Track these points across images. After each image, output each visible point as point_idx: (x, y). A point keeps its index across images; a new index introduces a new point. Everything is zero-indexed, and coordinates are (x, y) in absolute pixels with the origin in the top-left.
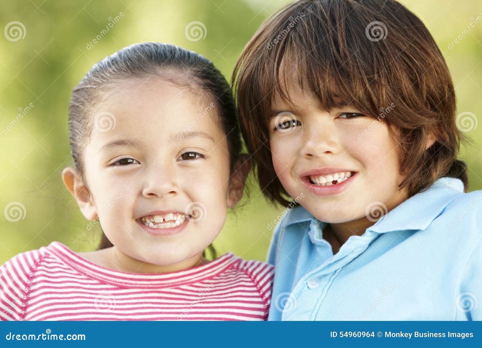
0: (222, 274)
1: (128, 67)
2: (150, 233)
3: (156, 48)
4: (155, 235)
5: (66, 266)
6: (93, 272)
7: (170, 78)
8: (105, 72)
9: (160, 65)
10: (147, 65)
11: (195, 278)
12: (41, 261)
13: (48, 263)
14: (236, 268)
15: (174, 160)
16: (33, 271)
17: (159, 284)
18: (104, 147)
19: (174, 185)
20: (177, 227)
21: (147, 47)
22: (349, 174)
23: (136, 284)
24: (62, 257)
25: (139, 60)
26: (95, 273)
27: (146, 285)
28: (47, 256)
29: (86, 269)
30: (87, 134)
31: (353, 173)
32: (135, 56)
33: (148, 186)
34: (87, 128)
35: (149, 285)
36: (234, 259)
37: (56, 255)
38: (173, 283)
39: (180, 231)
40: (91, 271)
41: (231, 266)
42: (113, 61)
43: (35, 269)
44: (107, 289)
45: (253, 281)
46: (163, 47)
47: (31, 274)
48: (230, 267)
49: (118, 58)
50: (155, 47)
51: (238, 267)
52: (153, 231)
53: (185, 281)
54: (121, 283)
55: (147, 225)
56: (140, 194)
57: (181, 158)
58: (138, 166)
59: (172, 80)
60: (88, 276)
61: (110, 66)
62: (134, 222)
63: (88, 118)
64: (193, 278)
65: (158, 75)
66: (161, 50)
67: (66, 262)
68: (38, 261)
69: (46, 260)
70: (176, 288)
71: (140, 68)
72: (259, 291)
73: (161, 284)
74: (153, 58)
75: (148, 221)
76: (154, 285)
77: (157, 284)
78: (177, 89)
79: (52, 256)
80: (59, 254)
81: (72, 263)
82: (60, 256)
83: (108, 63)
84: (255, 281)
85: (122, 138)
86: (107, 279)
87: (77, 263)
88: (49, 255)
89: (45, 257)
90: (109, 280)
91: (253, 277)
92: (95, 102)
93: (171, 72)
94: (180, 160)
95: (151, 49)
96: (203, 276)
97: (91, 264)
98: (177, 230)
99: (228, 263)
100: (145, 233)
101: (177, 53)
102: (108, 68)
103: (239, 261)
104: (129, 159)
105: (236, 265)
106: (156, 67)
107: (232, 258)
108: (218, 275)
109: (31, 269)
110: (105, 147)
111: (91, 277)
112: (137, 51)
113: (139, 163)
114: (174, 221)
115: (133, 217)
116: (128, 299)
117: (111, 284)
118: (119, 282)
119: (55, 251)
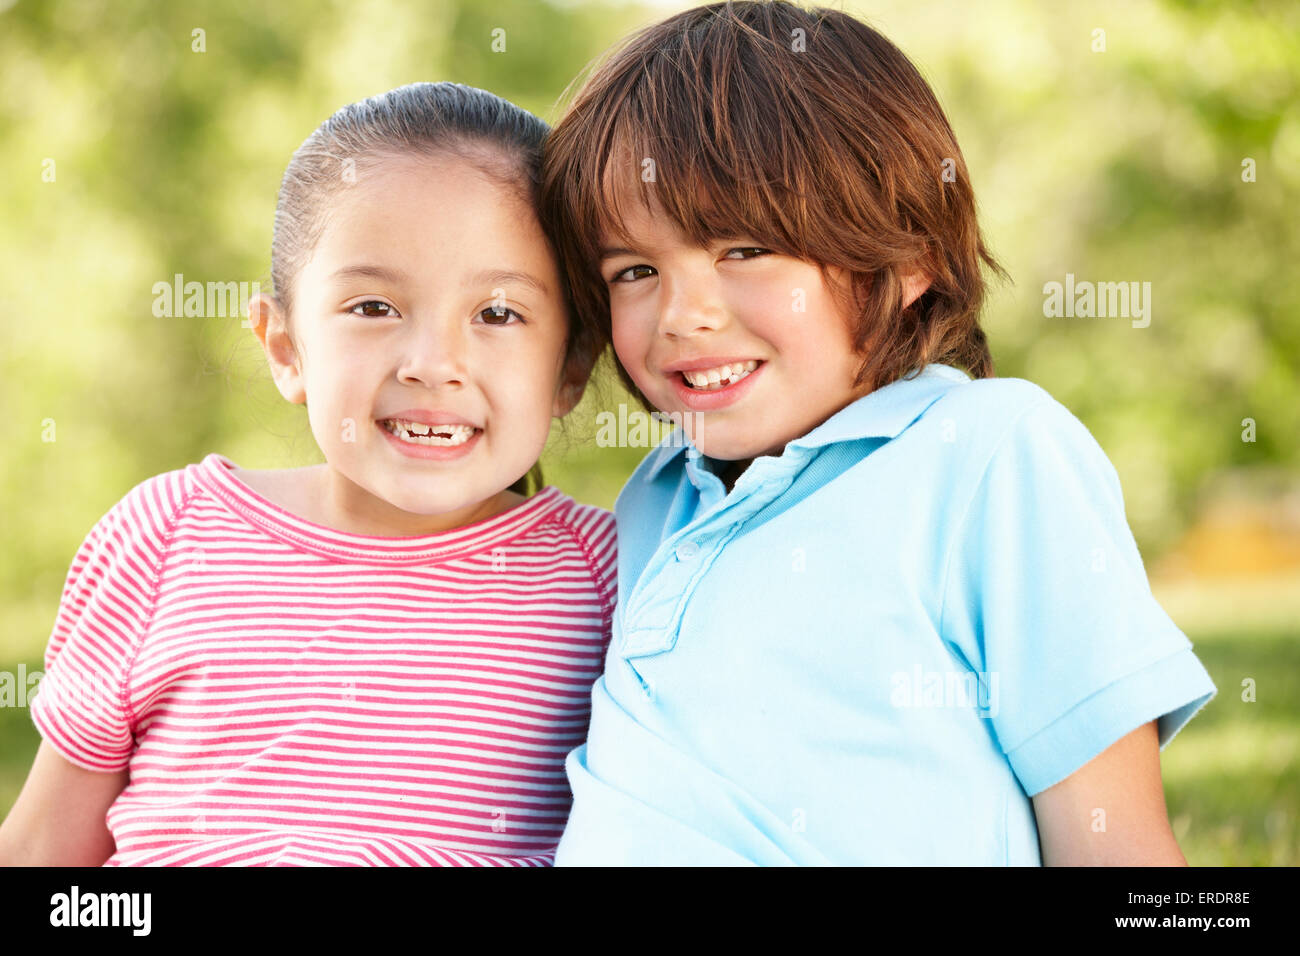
0: (531, 534)
1: (405, 129)
2: (399, 450)
3: (462, 100)
4: (411, 456)
5: (231, 515)
6: (282, 529)
7: (481, 164)
8: (359, 131)
9: (466, 135)
10: (442, 133)
11: (476, 544)
12: (186, 507)
13: (199, 508)
14: (558, 520)
15: (467, 320)
16: (171, 528)
17: (405, 559)
18: (336, 274)
19: (461, 368)
20: (453, 448)
21: (446, 94)
22: (751, 365)
23: (362, 556)
24: (226, 496)
25: (427, 120)
26: (286, 530)
27: (381, 558)
28: (196, 495)
29: (269, 522)
30: (308, 245)
31: (760, 363)
32: (421, 111)
33: (409, 364)
34: (310, 232)
35: (385, 558)
36: (557, 501)
37: (215, 493)
38: (432, 555)
39: (458, 456)
40: (277, 526)
41: (549, 518)
42: (376, 112)
43: (174, 525)
44: (307, 563)
45: (585, 558)
46: (474, 98)
47: (167, 535)
48: (548, 520)
49: (388, 110)
50: (460, 96)
51: (563, 519)
52: (406, 448)
53: (455, 551)
54: (333, 551)
55: (397, 434)
56: (392, 375)
57: (480, 319)
58: (397, 321)
59: (484, 169)
60: (273, 535)
61: (369, 121)
62: (373, 426)
63: (315, 214)
64: (472, 545)
65: (461, 155)
66: (469, 105)
67: (232, 508)
68: (180, 506)
69: (196, 502)
70: (437, 567)
71: (429, 136)
72: (594, 579)
73: (409, 558)
74: (454, 119)
75: (399, 426)
76: (396, 559)
77: (400, 558)
78: (492, 186)
79: (207, 493)
80: (218, 491)
81: (244, 509)
82: (222, 493)
83: (368, 114)
84: (591, 558)
85: (374, 263)
86: (307, 544)
87: (254, 508)
88: (200, 490)
89: (194, 498)
90: (310, 545)
91: (586, 549)
92: (334, 186)
93: (484, 150)
94: (477, 323)
95: (454, 101)
96: (492, 539)
97: (279, 510)
98: (453, 453)
99: (545, 510)
100: (390, 450)
101: (500, 115)
102: (367, 125)
103: (567, 506)
104: (382, 303)
105: (559, 515)
106: (459, 139)
107: (555, 500)
108: (522, 536)
109: (167, 523)
110: (341, 275)
111: (279, 538)
112: (426, 100)
113: (400, 316)
114: (449, 436)
115: (372, 416)
116: (344, 585)
117: (314, 553)
118: (329, 550)
119: (211, 483)
